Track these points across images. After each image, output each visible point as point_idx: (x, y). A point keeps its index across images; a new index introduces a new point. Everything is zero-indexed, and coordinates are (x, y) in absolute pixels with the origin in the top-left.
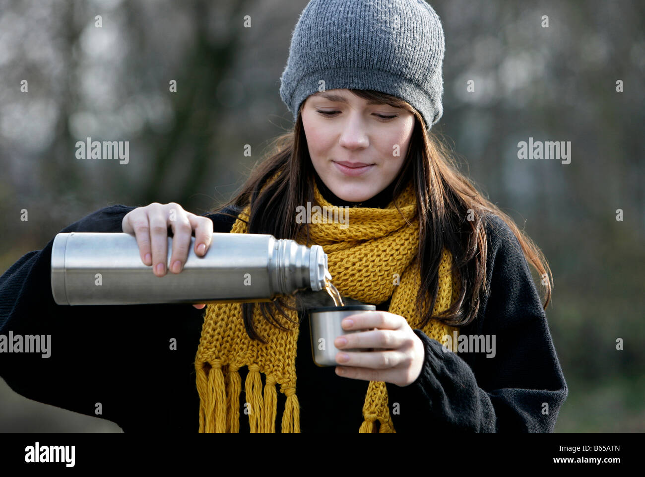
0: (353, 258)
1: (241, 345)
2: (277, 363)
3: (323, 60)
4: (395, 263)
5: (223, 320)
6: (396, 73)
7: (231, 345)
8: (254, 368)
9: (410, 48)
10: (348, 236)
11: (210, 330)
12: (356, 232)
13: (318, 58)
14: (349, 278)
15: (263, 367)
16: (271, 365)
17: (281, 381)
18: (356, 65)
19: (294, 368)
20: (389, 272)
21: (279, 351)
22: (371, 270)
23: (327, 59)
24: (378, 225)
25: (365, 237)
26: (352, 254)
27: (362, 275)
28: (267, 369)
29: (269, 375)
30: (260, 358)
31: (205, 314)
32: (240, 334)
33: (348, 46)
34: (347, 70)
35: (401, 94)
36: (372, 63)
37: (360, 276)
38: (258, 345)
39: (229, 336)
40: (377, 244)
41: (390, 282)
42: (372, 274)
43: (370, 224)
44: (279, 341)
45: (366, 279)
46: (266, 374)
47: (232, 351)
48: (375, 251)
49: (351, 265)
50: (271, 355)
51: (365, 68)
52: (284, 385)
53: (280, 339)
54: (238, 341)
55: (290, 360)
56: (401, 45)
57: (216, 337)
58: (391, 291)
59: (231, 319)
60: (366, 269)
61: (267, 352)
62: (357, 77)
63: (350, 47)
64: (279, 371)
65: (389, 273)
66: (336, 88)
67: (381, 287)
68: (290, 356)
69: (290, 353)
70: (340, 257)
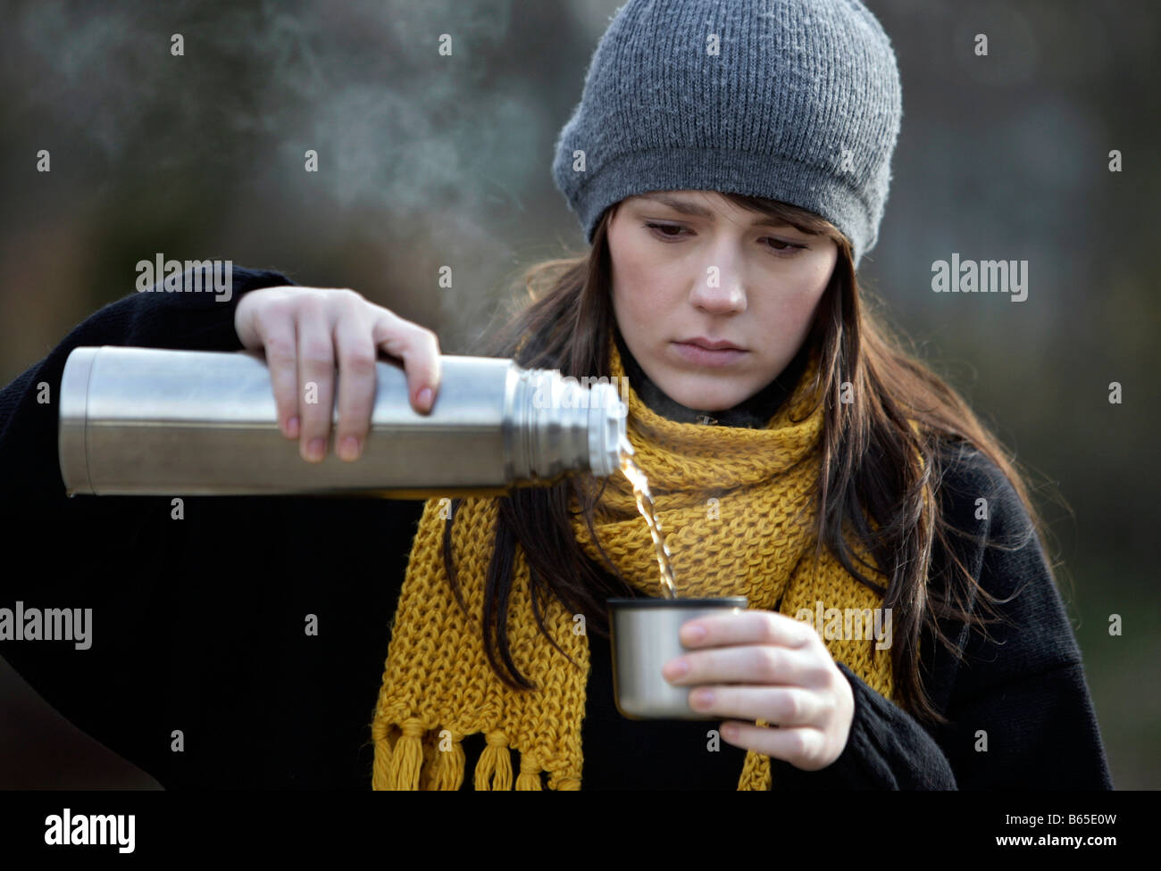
0: (701, 527)
1: (469, 691)
2: (543, 728)
3: (668, 129)
4: (784, 541)
5: (429, 635)
6: (815, 166)
7: (446, 689)
8: (496, 739)
9: (845, 114)
10: (686, 479)
11: (402, 658)
12: (703, 471)
13: (658, 123)
14: (690, 567)
15: (514, 737)
16: (531, 734)
17: (550, 765)
18: (738, 145)
19: (578, 739)
20: (770, 558)
21: (548, 704)
22: (736, 553)
23: (678, 127)
24: (747, 459)
25: (722, 481)
26: (698, 518)
27: (717, 562)
28: (522, 742)
29: (526, 753)
30: (509, 719)
31: (394, 623)
32: (466, 667)
33: (724, 104)
34: (718, 154)
35: (822, 205)
36: (771, 144)
37: (714, 565)
38: (505, 692)
39: (441, 668)
40: (749, 500)
41: (772, 579)
42: (738, 562)
43: (731, 457)
44: (550, 684)
45: (725, 571)
46: (521, 750)
47: (447, 700)
48: (746, 514)
49: (695, 541)
50: (532, 712)
51: (756, 153)
52: (558, 774)
53: (552, 680)
54: (463, 680)
55: (572, 722)
56: (829, 109)
57: (413, 671)
58: (773, 598)
59: (446, 633)
60: (726, 551)
61: (524, 707)
62: (738, 169)
63: (728, 107)
64: (547, 745)
65: (772, 561)
66: (694, 188)
67: (754, 587)
68: (574, 714)
69: (573, 707)
70: (674, 522)
